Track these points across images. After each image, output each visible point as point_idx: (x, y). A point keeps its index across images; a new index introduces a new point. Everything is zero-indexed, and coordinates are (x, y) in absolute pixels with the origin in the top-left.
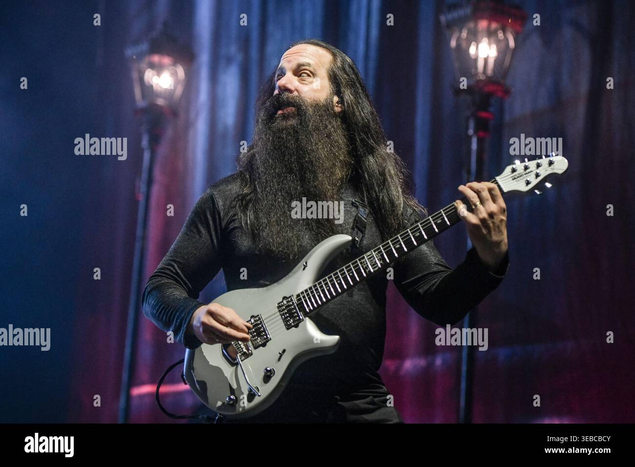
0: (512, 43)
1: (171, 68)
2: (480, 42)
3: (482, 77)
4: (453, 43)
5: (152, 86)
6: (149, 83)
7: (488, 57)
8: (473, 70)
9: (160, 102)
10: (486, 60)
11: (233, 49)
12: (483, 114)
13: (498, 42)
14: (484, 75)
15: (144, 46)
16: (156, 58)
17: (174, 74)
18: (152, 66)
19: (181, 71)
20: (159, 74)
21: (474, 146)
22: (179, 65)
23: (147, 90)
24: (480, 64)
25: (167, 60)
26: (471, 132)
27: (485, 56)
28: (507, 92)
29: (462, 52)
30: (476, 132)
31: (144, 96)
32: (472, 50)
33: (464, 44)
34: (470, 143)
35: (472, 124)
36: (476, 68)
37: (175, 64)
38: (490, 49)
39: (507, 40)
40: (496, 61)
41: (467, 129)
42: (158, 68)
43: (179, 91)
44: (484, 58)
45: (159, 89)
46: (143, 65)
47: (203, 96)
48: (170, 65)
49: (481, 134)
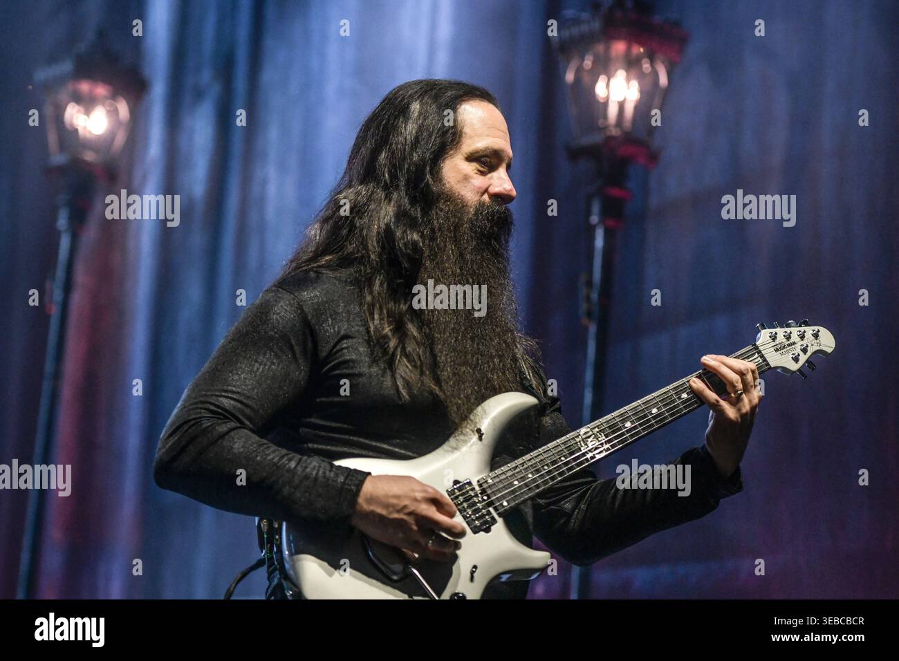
0: (663, 80)
1: (108, 101)
2: (613, 76)
3: (615, 132)
4: (570, 77)
5: (76, 130)
6: (72, 125)
7: (625, 100)
8: (601, 121)
9: (89, 156)
10: (621, 106)
11: (206, 76)
12: (615, 192)
13: (641, 77)
14: (618, 129)
15: (66, 66)
16: (85, 87)
17: (113, 113)
18: (78, 99)
19: (123, 109)
20: (88, 112)
21: (599, 242)
22: (122, 99)
23: (68, 136)
24: (613, 111)
25: (101, 90)
26: (594, 219)
27: (621, 99)
28: (653, 157)
29: (584, 91)
30: (602, 221)
31: (63, 146)
32: (600, 89)
33: (586, 79)
34: (592, 238)
35: (596, 207)
36: (605, 117)
37: (114, 97)
38: (629, 88)
39: (655, 74)
40: (636, 108)
41: (588, 213)
42: (88, 103)
43: (120, 139)
44: (618, 102)
45: (88, 135)
46: (63, 95)
47: (154, 149)
48: (106, 98)
49: (611, 223)
